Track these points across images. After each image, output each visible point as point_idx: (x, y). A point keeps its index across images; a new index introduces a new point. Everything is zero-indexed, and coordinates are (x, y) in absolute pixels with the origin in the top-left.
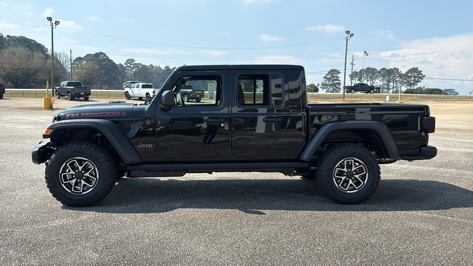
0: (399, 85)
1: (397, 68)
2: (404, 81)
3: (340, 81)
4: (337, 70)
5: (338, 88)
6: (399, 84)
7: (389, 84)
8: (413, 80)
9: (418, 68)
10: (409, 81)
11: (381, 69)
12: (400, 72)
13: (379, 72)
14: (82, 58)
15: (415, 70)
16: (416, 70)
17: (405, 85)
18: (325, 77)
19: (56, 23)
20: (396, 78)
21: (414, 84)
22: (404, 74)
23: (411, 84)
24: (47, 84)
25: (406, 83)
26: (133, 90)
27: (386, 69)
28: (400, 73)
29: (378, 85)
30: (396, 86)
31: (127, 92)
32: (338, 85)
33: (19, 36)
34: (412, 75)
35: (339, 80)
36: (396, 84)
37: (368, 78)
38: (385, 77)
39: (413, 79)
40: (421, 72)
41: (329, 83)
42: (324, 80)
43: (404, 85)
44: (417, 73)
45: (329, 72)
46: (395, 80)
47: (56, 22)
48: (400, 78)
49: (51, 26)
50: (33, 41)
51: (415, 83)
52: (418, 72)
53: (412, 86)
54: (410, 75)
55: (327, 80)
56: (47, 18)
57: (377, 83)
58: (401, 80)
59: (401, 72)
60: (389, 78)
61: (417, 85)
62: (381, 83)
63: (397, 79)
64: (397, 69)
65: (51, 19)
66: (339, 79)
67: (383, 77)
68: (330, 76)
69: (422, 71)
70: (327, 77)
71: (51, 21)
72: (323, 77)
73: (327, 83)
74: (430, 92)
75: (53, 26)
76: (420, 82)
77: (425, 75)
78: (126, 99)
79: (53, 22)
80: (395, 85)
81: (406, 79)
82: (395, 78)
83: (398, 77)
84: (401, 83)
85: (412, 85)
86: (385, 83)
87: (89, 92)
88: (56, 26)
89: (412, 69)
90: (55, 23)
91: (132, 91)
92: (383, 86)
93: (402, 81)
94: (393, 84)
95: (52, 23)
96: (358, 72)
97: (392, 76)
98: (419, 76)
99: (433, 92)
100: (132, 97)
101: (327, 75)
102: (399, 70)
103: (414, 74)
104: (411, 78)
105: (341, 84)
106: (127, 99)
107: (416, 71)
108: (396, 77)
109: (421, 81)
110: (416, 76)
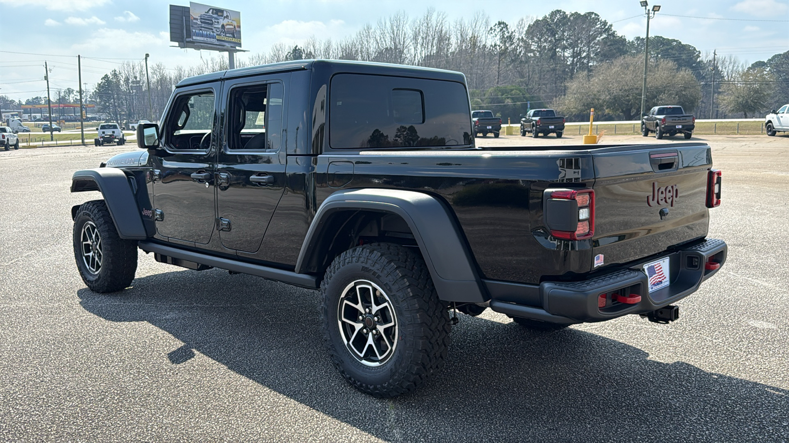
14: (763, 62)
19: (655, 10)
24: (591, 113)
26: (781, 118)
31: (770, 122)
33: (653, 37)
47: (654, 7)
49: (646, 16)
50: (676, 41)
56: (641, 2)
65: (647, 4)
71: (646, 6)
75: (650, 15)
78: (767, 136)
79: (650, 7)
87: (692, 124)
88: (654, 14)
90: (653, 10)
91: (778, 118)
95: (649, 10)
100: (779, 131)
106: (769, 135)
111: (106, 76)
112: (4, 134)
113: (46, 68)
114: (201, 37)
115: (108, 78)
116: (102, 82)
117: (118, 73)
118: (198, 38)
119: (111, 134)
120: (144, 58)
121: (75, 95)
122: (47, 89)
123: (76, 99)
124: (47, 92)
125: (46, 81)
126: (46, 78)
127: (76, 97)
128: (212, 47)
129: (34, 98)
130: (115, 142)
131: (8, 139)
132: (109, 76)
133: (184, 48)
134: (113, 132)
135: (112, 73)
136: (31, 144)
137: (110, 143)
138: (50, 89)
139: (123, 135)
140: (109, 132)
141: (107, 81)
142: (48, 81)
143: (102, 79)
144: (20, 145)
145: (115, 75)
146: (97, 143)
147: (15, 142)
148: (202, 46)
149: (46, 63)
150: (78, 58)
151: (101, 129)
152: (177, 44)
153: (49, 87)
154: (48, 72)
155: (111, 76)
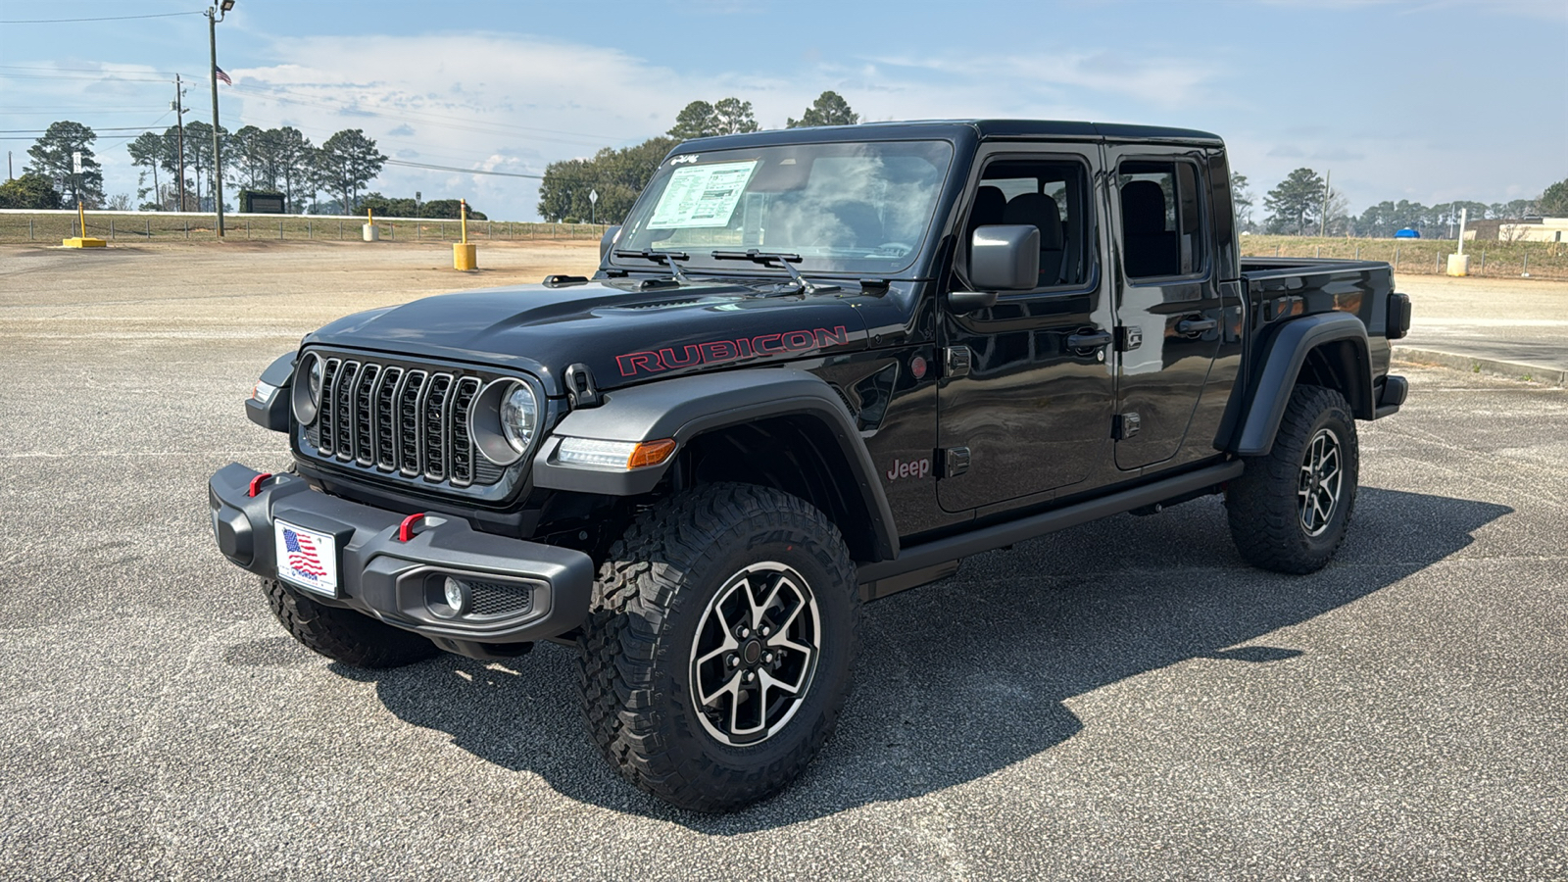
0: (308, 185)
1: (293, 129)
2: (323, 172)
3: (99, 165)
4: (80, 125)
5: (90, 191)
6: (306, 182)
7: (274, 181)
8: (349, 171)
9: (361, 131)
10: (339, 174)
11: (241, 130)
12: (306, 144)
13: (236, 140)
15: (352, 138)
16: (355, 139)
17: (328, 187)
18: (36, 151)
20: (296, 162)
21: (355, 185)
22: (318, 149)
23: (347, 183)
25: (328, 178)
27: (257, 129)
28: (307, 146)
29: (236, 183)
30: (299, 187)
32: (91, 182)
34: (346, 155)
35: (92, 161)
36: (298, 182)
37: (200, 161)
38: (256, 158)
39: (348, 165)
40: (373, 144)
41: (54, 173)
42: (32, 161)
43: (323, 184)
44: (359, 147)
45: (48, 131)
46: (292, 169)
48: (308, 164)
51: (358, 182)
52: (363, 144)
53: (350, 191)
54: (338, 152)
55: (44, 160)
57: (232, 178)
58: (310, 168)
59: (308, 142)
60: (271, 162)
61: (364, 187)
62: (246, 176)
63: (299, 166)
64: (296, 131)
66: (94, 159)
67: (252, 157)
68: (55, 148)
69: (374, 142)
70: (44, 148)
72: (29, 151)
73: (47, 173)
74: (439, 212)
76: (374, 179)
77: (387, 155)
80: (293, 187)
81: (328, 165)
82: (291, 161)
83: (301, 158)
84: (313, 180)
85: (349, 185)
86: (261, 178)
89: (344, 134)
92: (253, 187)
93: (314, 173)
94: (288, 181)
96: (158, 134)
97: (280, 156)
98: (369, 157)
99: (446, 210)
101: (46, 145)
102: (301, 135)
103: (351, 150)
104: (344, 163)
105: (101, 179)
107: (358, 141)
108: (295, 159)
109: (374, 175)
110: (359, 158)
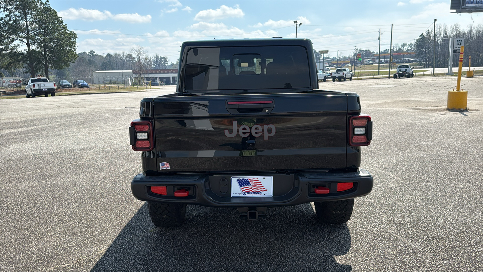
111: (422, 34)
112: (344, 72)
113: (380, 33)
114: (471, 4)
115: (423, 36)
116: (419, 38)
117: (430, 32)
118: (470, 5)
119: (405, 71)
120: (434, 22)
121: (407, 47)
122: (379, 45)
123: (407, 49)
124: (379, 47)
125: (379, 40)
126: (379, 39)
127: (408, 48)
128: (480, 10)
129: (385, 50)
130: (406, 76)
131: (346, 75)
132: (424, 35)
133: (459, 13)
134: (406, 70)
135: (426, 32)
136: (359, 77)
137: (403, 77)
138: (381, 45)
139: (413, 72)
140: (403, 70)
141: (422, 37)
142: (380, 41)
143: (419, 37)
144: (353, 78)
145: (428, 33)
146: (395, 77)
147: (350, 77)
148: (472, 10)
149: (380, 30)
150: (391, 26)
151: (399, 68)
152: (455, 11)
153: (381, 44)
154: (381, 35)
155: (425, 34)
